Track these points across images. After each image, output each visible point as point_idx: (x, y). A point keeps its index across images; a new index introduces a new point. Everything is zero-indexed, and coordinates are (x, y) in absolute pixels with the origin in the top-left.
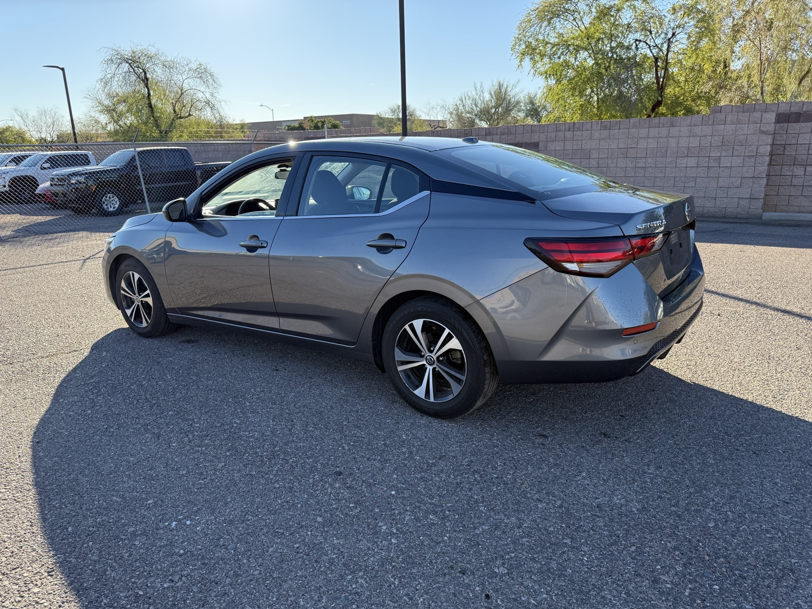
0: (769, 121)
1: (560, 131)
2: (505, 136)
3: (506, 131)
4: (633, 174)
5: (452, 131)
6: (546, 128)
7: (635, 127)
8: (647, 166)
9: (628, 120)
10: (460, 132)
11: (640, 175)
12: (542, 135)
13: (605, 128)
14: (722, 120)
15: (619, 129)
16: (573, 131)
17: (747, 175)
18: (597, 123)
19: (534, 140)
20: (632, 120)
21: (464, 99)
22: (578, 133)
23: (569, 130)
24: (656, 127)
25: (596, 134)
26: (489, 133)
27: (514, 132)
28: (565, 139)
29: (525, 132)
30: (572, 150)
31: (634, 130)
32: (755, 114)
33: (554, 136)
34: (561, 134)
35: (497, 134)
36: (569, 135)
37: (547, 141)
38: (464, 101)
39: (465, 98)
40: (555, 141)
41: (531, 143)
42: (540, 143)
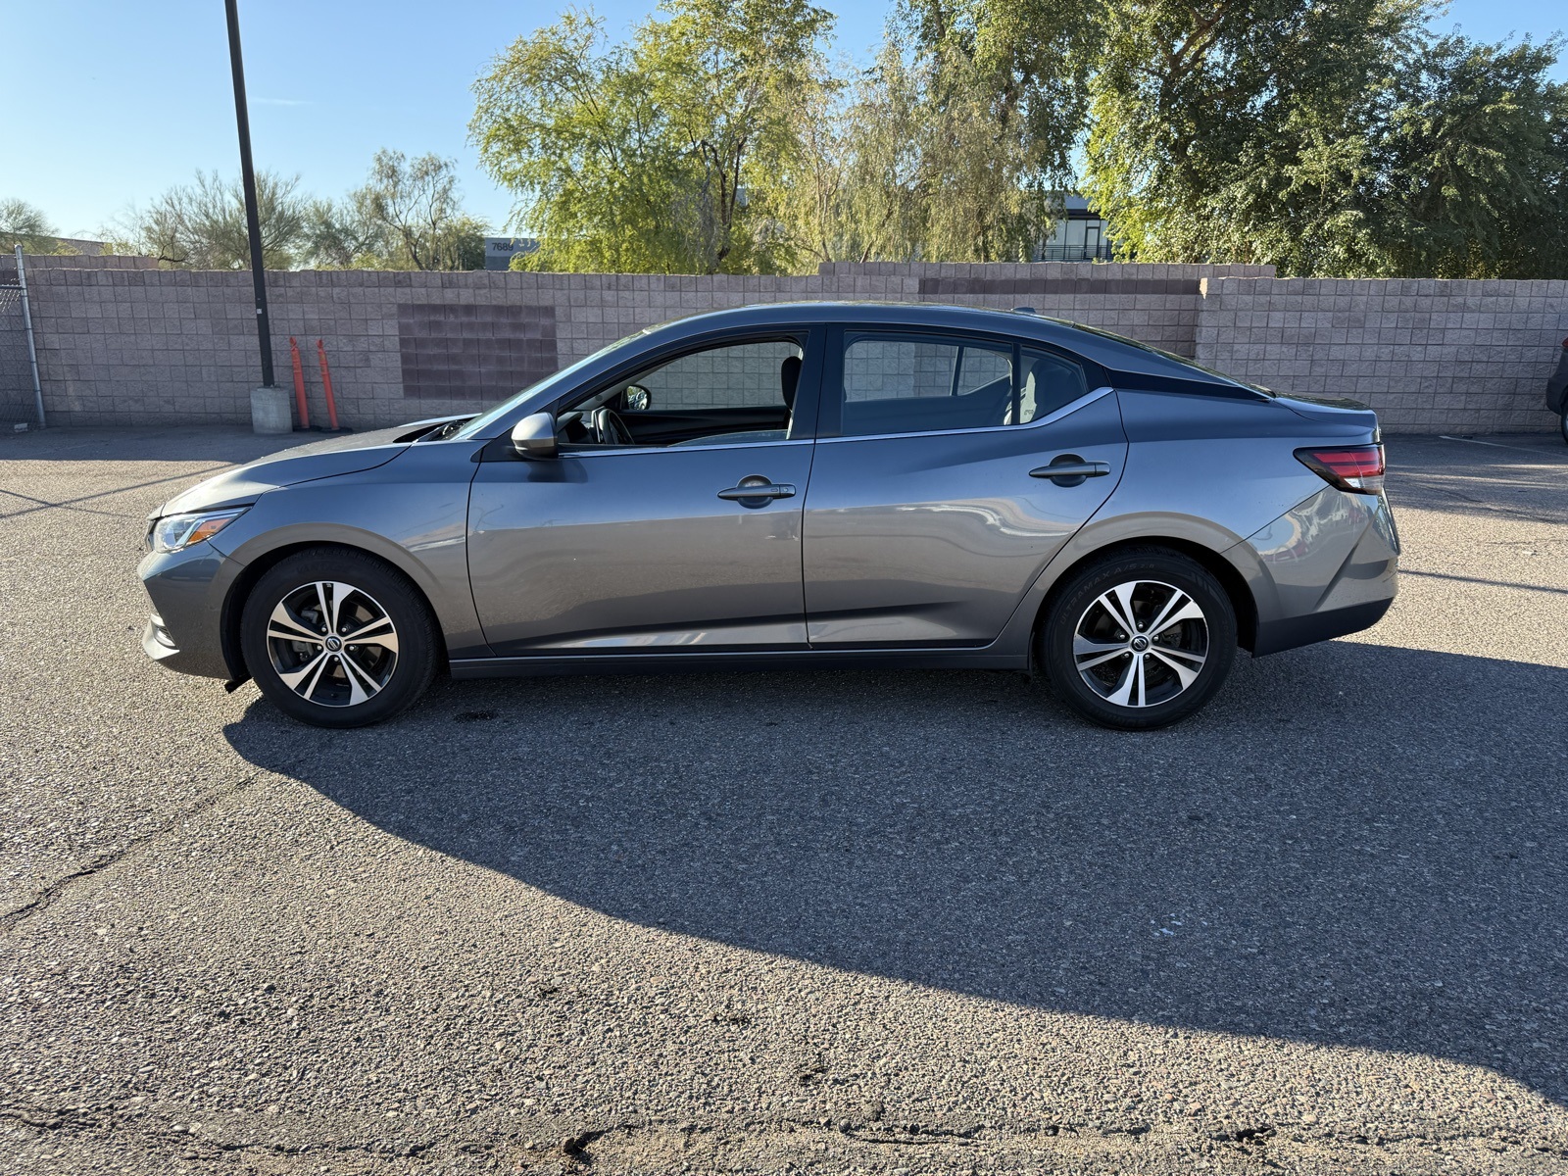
0: (912, 290)
1: (592, 289)
2: (485, 291)
3: (486, 281)
4: (725, 369)
5: (365, 275)
6: (566, 282)
7: (721, 289)
8: (747, 355)
9: (709, 277)
10: (385, 278)
11: (736, 370)
12: (558, 294)
13: (673, 288)
14: (849, 286)
15: (697, 291)
16: (617, 290)
17: (890, 372)
18: (659, 279)
19: (543, 303)
20: (716, 278)
21: (176, 202)
22: (627, 294)
23: (609, 288)
24: (755, 291)
25: (659, 299)
26: (451, 283)
27: (502, 284)
28: (602, 304)
29: (525, 285)
30: (619, 323)
31: (720, 294)
32: (893, 278)
33: (582, 297)
34: (594, 295)
35: (466, 286)
36: (609, 296)
37: (570, 306)
38: (177, 207)
39: (180, 200)
40: (585, 306)
41: (539, 308)
42: (557, 309)
